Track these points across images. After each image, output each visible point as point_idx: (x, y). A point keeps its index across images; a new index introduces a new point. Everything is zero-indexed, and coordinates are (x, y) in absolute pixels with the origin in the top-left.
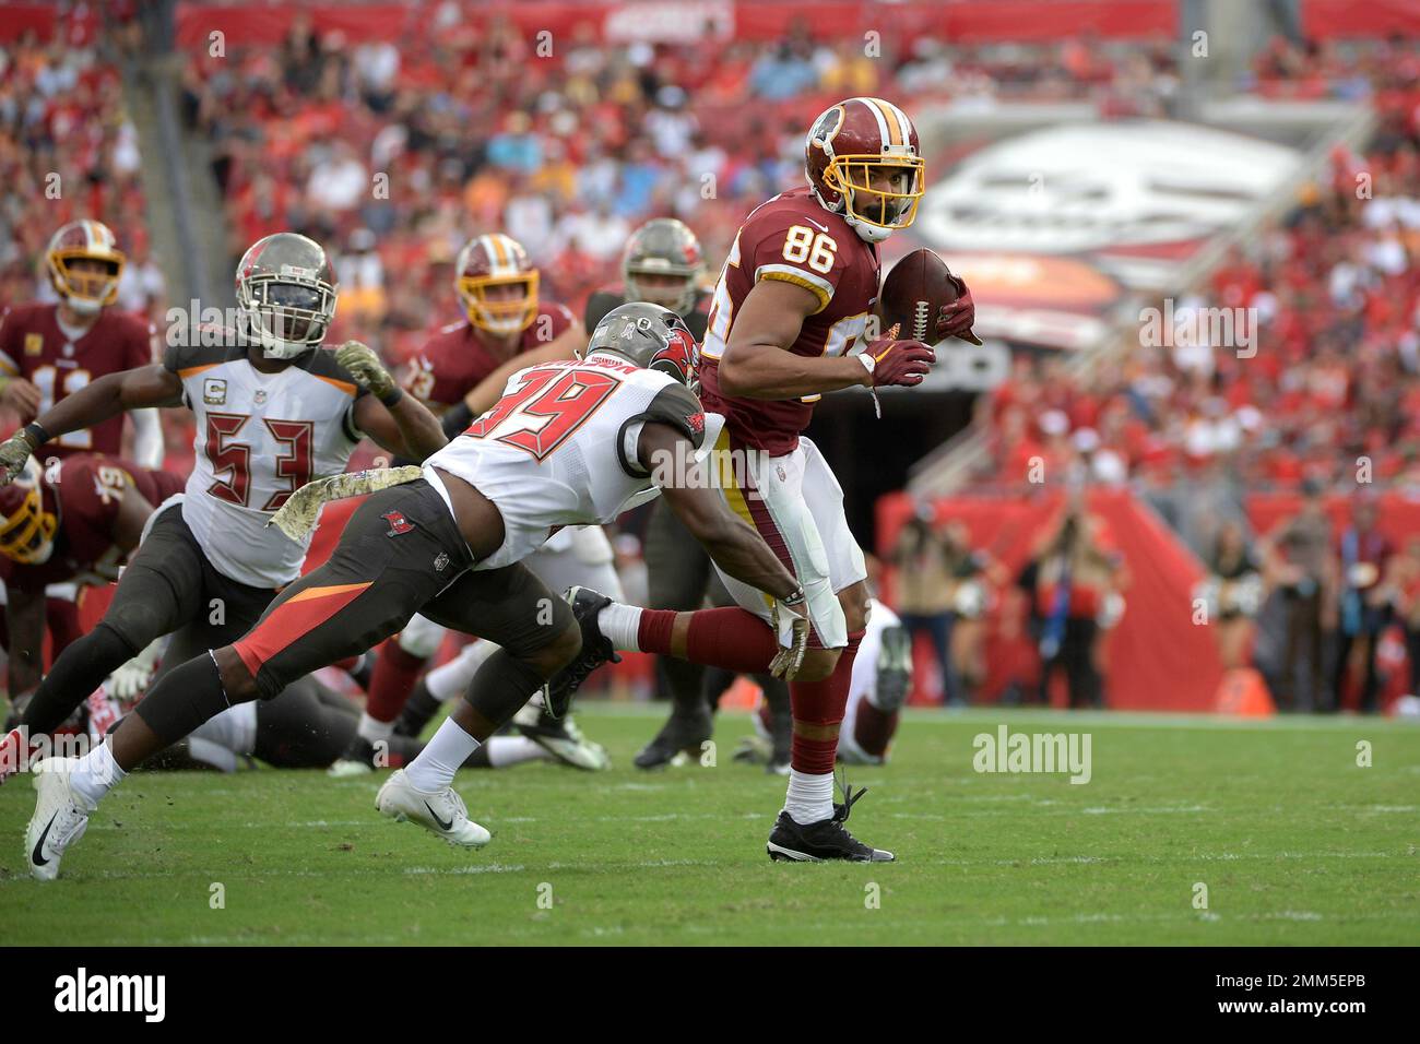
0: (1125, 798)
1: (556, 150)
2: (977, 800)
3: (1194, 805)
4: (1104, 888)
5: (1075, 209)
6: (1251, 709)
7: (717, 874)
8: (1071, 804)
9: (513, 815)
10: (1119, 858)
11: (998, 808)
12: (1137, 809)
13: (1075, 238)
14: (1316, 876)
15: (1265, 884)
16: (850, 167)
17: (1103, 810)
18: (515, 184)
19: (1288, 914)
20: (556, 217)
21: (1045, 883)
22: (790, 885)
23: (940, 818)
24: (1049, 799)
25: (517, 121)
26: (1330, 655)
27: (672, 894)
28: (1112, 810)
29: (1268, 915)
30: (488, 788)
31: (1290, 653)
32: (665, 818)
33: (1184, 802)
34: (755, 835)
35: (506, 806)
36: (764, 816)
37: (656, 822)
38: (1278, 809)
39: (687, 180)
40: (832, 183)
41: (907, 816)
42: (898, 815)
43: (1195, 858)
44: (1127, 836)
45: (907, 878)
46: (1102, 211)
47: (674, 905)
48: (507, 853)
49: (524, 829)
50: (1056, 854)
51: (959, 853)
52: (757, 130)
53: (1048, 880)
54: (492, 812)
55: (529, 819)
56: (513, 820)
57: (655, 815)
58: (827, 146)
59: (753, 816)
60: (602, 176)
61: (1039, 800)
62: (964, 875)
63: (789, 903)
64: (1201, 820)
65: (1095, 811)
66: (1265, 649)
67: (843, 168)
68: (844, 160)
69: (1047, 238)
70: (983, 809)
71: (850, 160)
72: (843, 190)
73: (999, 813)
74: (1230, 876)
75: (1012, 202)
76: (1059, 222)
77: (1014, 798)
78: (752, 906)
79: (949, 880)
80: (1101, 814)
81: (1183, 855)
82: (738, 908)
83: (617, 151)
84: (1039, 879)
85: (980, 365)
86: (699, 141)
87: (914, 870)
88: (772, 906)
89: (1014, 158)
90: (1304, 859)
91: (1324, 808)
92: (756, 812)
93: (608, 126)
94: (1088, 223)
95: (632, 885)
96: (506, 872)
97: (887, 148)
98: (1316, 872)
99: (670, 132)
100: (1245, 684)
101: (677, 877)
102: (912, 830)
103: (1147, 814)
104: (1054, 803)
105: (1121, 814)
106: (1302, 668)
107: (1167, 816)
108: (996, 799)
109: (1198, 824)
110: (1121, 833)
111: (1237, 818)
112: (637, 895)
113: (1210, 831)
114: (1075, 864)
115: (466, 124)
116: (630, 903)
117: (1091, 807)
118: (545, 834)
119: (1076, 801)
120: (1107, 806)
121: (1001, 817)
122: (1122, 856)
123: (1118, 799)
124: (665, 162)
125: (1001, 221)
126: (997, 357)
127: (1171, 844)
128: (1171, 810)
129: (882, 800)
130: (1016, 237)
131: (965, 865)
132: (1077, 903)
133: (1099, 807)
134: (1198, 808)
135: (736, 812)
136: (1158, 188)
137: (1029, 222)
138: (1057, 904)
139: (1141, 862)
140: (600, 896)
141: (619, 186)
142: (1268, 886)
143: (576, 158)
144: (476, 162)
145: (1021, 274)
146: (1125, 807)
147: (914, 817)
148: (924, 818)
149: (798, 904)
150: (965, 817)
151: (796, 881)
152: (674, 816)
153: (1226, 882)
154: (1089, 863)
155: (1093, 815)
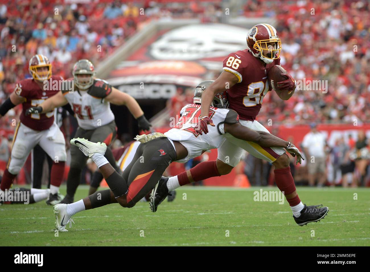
0: (209, 210)
1: (50, 33)
2: (168, 211)
3: (228, 212)
4: (204, 235)
5: (194, 48)
6: (244, 185)
7: (97, 233)
8: (195, 212)
9: (41, 217)
10: (208, 227)
11: (174, 213)
12: (212, 213)
13: (194, 56)
14: (262, 231)
15: (248, 233)
16: (261, 44)
17: (203, 214)
18: (40, 43)
19: (255, 242)
20: (51, 52)
21: (188, 234)
22: (117, 235)
23: (158, 216)
24: (189, 211)
25: (40, 26)
26: (265, 170)
27: (85, 238)
28: (206, 214)
29: (249, 242)
30: (33, 209)
31: (254, 169)
32: (82, 217)
33: (226, 211)
34: (107, 222)
35: (39, 214)
36: (110, 216)
37: (80, 218)
38: (251, 213)
39: (86, 41)
40: (256, 48)
41: (149, 216)
42: (147, 216)
43: (229, 227)
44: (210, 221)
45: (149, 233)
46: (202, 49)
47: (85, 241)
48: (39, 227)
49: (44, 221)
50: (191, 226)
51: (164, 226)
52: (106, 27)
53: (188, 233)
54: (35, 216)
55: (45, 218)
56: (41, 218)
57: (79, 216)
58: (254, 38)
59: (107, 216)
60: (64, 40)
61: (185, 211)
62: (165, 232)
63: (117, 240)
64: (230, 216)
65: (201, 214)
66: (247, 169)
67: (259, 44)
68: (259, 42)
69: (186, 56)
70: (171, 214)
71: (261, 42)
72: (260, 50)
73: (175, 215)
74: (239, 231)
75: (177, 46)
76: (189, 52)
77: (179, 211)
78: (107, 241)
79: (161, 233)
80: (203, 215)
81: (226, 226)
82: (103, 242)
83: (68, 33)
84: (186, 233)
85: (168, 91)
86: (90, 30)
87: (151, 231)
88: (112, 241)
89: (177, 34)
90: (259, 227)
91: (264, 212)
92: (108, 215)
93: (65, 26)
94: (197, 52)
95: (73, 236)
96: (39, 233)
97: (271, 37)
98: (262, 230)
99: (82, 28)
100: (242, 179)
101: (86, 233)
102: (151, 219)
103: (215, 215)
104: (190, 212)
105: (209, 215)
106: (258, 174)
107: (221, 215)
108: (174, 211)
109: (230, 217)
110: (208, 220)
111: (240, 216)
112: (75, 239)
113: (233, 219)
114: (196, 229)
115: (26, 27)
116: (73, 241)
117: (200, 213)
118: (49, 222)
119: (196, 211)
120: (205, 213)
121: (175, 216)
122: (209, 226)
123: (208, 211)
124: (81, 36)
125: (173, 51)
126: (173, 89)
127: (222, 223)
128: (222, 213)
129: (143, 212)
130: (178, 56)
131: (166, 229)
132: (196, 239)
133: (202, 213)
134: (229, 213)
135: (102, 215)
136: (217, 42)
137: (181, 52)
138: (191, 240)
139: (214, 228)
140: (65, 239)
141: (68, 43)
142: (249, 234)
143: (56, 35)
144: (29, 37)
145: (179, 66)
146: (209, 213)
147: (151, 216)
148: (154, 216)
149: (119, 240)
150: (165, 216)
151: (119, 234)
152: (85, 216)
153: (238, 233)
154: (200, 228)
155: (200, 215)
